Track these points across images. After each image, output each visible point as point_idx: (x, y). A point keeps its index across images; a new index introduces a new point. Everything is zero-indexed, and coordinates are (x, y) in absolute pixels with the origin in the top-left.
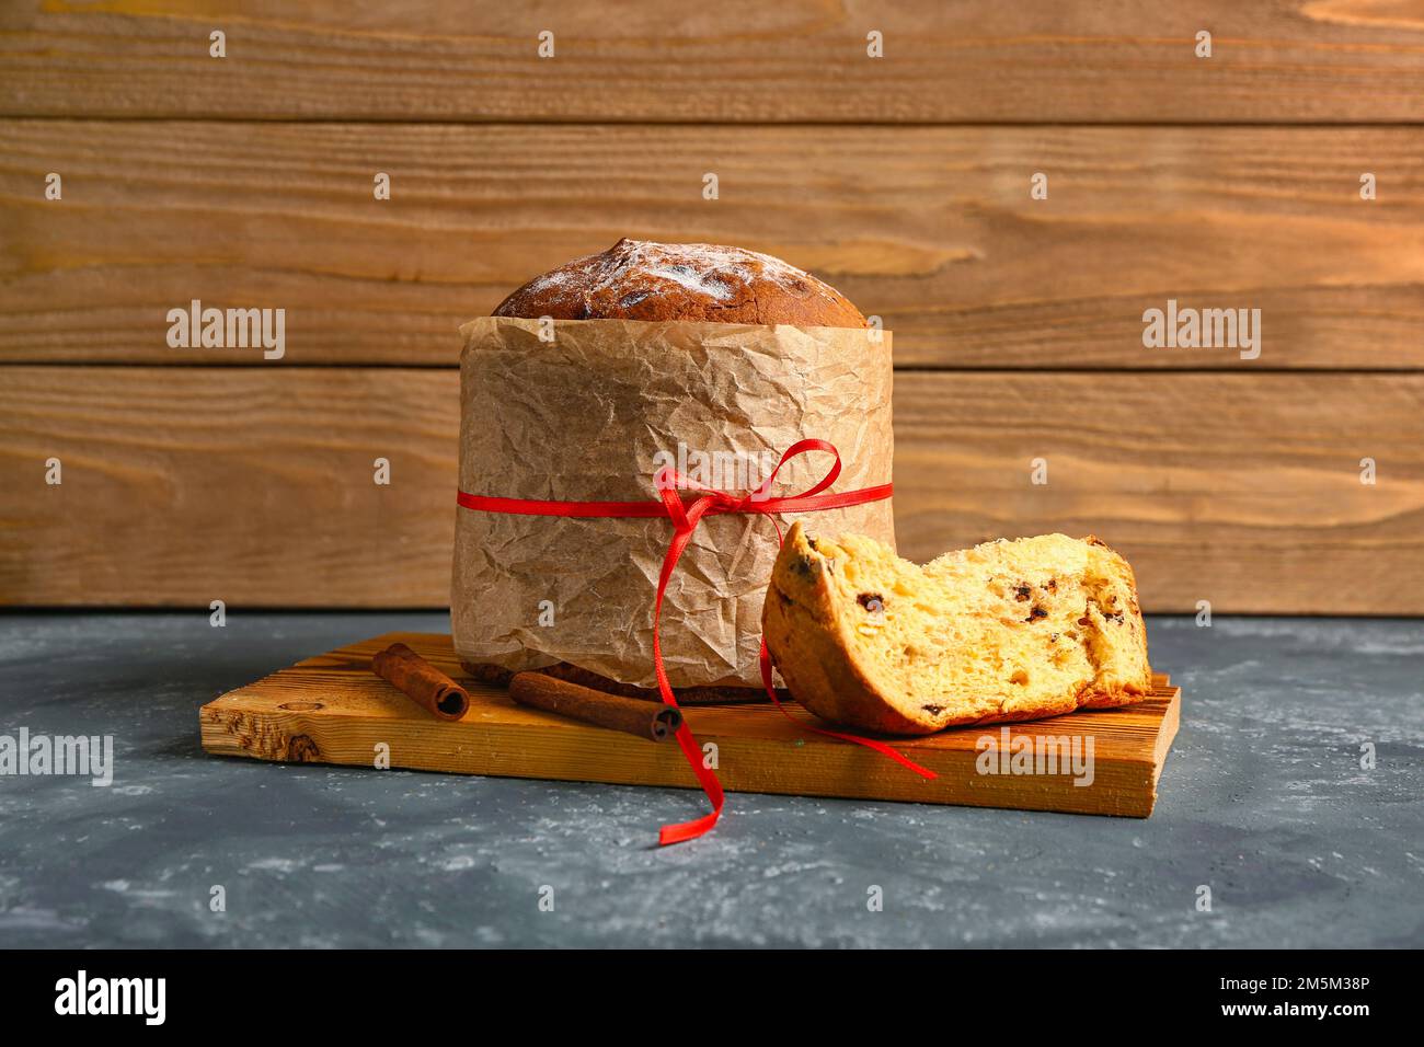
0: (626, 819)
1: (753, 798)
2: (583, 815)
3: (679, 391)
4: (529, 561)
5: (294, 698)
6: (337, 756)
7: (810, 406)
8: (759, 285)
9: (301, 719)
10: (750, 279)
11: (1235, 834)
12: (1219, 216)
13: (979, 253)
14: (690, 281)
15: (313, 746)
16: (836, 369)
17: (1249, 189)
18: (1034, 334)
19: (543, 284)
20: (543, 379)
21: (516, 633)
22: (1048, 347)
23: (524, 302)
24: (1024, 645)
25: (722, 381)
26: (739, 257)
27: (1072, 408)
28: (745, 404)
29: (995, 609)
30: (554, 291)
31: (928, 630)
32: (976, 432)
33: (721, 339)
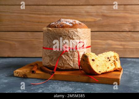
0: (60, 85)
1: (74, 82)
2: (55, 84)
3: (66, 36)
4: (50, 55)
5: (24, 70)
6: (29, 77)
7: (81, 37)
8: (75, 24)
9: (25, 73)
10: (74, 23)
11: (129, 87)
12: (127, 15)
13: (101, 19)
14: (68, 24)
15: (26, 76)
16: (84, 33)
17: (130, 12)
18: (107, 28)
19: (52, 24)
20: (51, 35)
21: (49, 63)
22: (109, 29)
23: (50, 26)
24: (108, 64)
25: (71, 35)
26: (73, 21)
27: (111, 36)
28: (74, 37)
29: (106, 60)
30: (53, 25)
31: (99, 63)
32: (101, 38)
33: (71, 30)
